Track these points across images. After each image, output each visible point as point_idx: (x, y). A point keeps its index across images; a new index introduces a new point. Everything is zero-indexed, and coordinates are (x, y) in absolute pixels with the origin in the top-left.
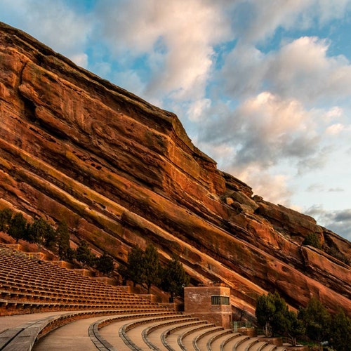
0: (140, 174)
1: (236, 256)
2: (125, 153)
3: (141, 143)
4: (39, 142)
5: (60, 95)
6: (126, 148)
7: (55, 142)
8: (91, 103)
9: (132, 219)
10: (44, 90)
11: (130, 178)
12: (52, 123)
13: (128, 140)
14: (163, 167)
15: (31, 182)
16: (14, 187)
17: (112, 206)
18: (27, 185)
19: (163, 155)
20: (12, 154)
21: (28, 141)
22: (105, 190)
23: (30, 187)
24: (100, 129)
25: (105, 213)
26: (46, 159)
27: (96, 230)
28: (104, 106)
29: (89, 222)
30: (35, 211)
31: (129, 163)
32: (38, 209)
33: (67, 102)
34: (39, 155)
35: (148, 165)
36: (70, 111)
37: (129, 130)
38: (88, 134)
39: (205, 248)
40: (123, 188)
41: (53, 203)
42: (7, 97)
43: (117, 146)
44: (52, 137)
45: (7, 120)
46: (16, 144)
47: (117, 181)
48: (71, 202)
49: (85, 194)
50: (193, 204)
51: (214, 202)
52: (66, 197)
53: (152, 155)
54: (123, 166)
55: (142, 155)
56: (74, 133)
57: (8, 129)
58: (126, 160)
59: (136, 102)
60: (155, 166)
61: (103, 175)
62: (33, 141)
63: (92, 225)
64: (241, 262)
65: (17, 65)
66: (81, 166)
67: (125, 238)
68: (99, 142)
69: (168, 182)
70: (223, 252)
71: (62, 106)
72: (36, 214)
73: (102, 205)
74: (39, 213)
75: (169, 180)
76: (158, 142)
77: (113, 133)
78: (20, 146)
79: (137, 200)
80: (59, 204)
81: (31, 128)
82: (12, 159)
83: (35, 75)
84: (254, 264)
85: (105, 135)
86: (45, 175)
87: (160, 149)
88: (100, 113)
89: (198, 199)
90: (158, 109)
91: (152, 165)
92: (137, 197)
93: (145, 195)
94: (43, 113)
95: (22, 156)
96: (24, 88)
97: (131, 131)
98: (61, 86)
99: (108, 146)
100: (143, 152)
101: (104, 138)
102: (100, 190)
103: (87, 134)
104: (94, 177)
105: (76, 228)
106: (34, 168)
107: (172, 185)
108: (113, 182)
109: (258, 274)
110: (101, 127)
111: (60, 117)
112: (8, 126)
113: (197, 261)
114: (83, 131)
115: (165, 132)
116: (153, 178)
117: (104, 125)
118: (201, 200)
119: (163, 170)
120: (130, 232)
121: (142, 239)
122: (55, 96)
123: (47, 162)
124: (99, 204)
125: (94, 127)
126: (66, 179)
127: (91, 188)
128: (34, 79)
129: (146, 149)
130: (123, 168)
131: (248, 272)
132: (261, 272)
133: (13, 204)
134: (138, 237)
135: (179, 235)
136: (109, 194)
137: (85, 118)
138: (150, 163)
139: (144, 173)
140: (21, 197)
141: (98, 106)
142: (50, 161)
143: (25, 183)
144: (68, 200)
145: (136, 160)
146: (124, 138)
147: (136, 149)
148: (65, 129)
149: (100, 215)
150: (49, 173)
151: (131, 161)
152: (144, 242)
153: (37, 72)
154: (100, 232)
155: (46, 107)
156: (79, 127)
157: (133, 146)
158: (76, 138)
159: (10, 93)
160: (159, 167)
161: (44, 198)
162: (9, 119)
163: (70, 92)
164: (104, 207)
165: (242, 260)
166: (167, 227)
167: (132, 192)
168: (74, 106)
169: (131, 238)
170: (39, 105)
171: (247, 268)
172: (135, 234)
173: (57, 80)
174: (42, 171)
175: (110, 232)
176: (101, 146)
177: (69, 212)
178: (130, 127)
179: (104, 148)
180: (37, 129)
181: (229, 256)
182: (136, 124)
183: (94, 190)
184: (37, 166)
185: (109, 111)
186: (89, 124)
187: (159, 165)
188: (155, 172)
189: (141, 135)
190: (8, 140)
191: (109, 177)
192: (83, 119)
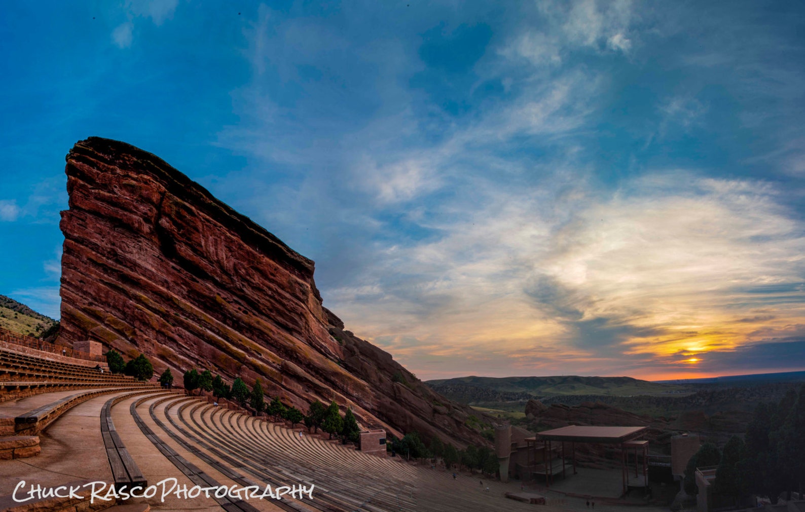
0: (279, 319)
1: (360, 394)
2: (268, 298)
3: (283, 289)
4: (186, 284)
5: (201, 230)
6: (270, 293)
7: (198, 282)
8: (232, 241)
9: (293, 369)
10: (184, 224)
11: (270, 321)
12: (194, 262)
13: (272, 285)
14: (305, 314)
15: (187, 327)
16: (173, 332)
17: (267, 353)
18: (183, 330)
19: (304, 303)
20: (163, 297)
21: (174, 282)
22: (253, 335)
23: (187, 333)
24: (243, 270)
25: (262, 360)
26: (193, 301)
27: (259, 377)
28: (245, 245)
29: (250, 369)
30: (197, 357)
31: (271, 307)
32: (198, 355)
33: (208, 238)
34: (187, 297)
35: (290, 311)
36: (212, 249)
37: (272, 274)
38: (231, 275)
39: (339, 388)
40: (271, 334)
41: (213, 350)
42: (147, 233)
43: (260, 290)
44: (194, 277)
45: (151, 259)
46: (163, 286)
47: (266, 327)
48: (232, 350)
49: (240, 340)
50: (320, 346)
51: (334, 343)
52: (226, 344)
53: (293, 302)
54: (264, 309)
55: (285, 301)
56: (216, 273)
57: (153, 270)
58: (269, 304)
59: (280, 246)
60: (297, 313)
61: (253, 321)
62: (179, 282)
63: (254, 372)
64: (364, 399)
65: (155, 197)
66: (231, 311)
67: (283, 383)
68: (243, 285)
69: (306, 328)
70: (351, 391)
71: (203, 243)
72: (198, 360)
73: (257, 352)
74: (201, 359)
75: (307, 326)
76: (300, 290)
77: (256, 276)
78: (168, 288)
79: (284, 347)
80: (218, 351)
81: (173, 267)
82: (162, 302)
83: (174, 208)
84: (372, 400)
85: (248, 277)
86: (199, 319)
87: (302, 297)
88: (241, 253)
89: (323, 341)
90: (299, 256)
91: (293, 312)
92: (286, 344)
93: (291, 341)
94: (184, 250)
95: (174, 299)
96: (164, 222)
97: (274, 276)
98: (201, 221)
99: (250, 289)
100: (286, 298)
101: (247, 281)
102: (248, 335)
103: (229, 275)
104: (243, 322)
105: (239, 374)
106: (187, 312)
107: (308, 331)
108: (262, 329)
109: (374, 407)
110: (245, 269)
111: (201, 255)
112: (153, 266)
113: (343, 403)
114: (224, 271)
115: (305, 280)
116: (293, 324)
117: (246, 266)
118: (325, 342)
119: (305, 318)
120: (289, 379)
121: (299, 385)
122: (195, 232)
123: (194, 304)
124: (255, 351)
125: (237, 268)
126: (219, 325)
127: (240, 333)
128: (174, 212)
129: (287, 295)
130: (264, 311)
131: (368, 406)
132: (376, 406)
133: (175, 350)
134: (296, 384)
135: (320, 378)
136: (256, 338)
137: (227, 257)
138: (293, 310)
139: (283, 318)
140: (180, 343)
141: (240, 245)
142: (197, 304)
143: (180, 328)
144: (227, 347)
145: (278, 305)
146: (266, 282)
147: (279, 294)
148: (206, 268)
149: (261, 363)
150: (203, 318)
151: (272, 306)
152: (301, 388)
153: (176, 204)
154: (263, 379)
155: (186, 244)
156: (221, 267)
157: (277, 292)
158: (217, 279)
159: (150, 228)
160: (301, 315)
161: (203, 344)
162: (152, 258)
163: (210, 228)
164: (261, 355)
165: (364, 397)
166: (310, 371)
167: (280, 338)
168: (216, 244)
169: (290, 385)
170: (180, 241)
171: (367, 403)
172: (293, 381)
173: (196, 214)
174: (196, 316)
175: (272, 379)
176: (244, 289)
177: (230, 359)
178: (273, 272)
179: (248, 291)
180: (178, 268)
181: (355, 394)
182: (278, 268)
183: (243, 334)
184: (190, 310)
185: (251, 252)
186: (231, 264)
187: (301, 313)
188: (297, 318)
189: (284, 281)
190: (156, 282)
191: (258, 322)
192: (225, 259)
